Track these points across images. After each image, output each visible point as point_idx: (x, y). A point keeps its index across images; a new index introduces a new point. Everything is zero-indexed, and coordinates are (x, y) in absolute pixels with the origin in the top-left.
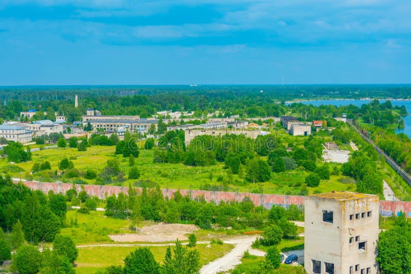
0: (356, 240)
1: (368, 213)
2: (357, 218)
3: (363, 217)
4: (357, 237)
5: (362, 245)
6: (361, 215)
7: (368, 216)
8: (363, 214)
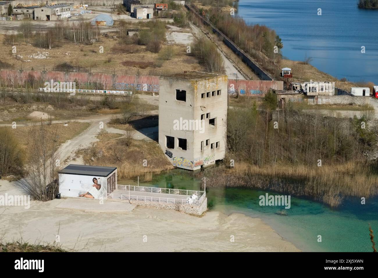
0: (207, 117)
1: (218, 91)
2: (208, 96)
3: (213, 95)
4: (207, 114)
5: (212, 122)
6: (211, 93)
7: (218, 94)
8: (213, 93)
